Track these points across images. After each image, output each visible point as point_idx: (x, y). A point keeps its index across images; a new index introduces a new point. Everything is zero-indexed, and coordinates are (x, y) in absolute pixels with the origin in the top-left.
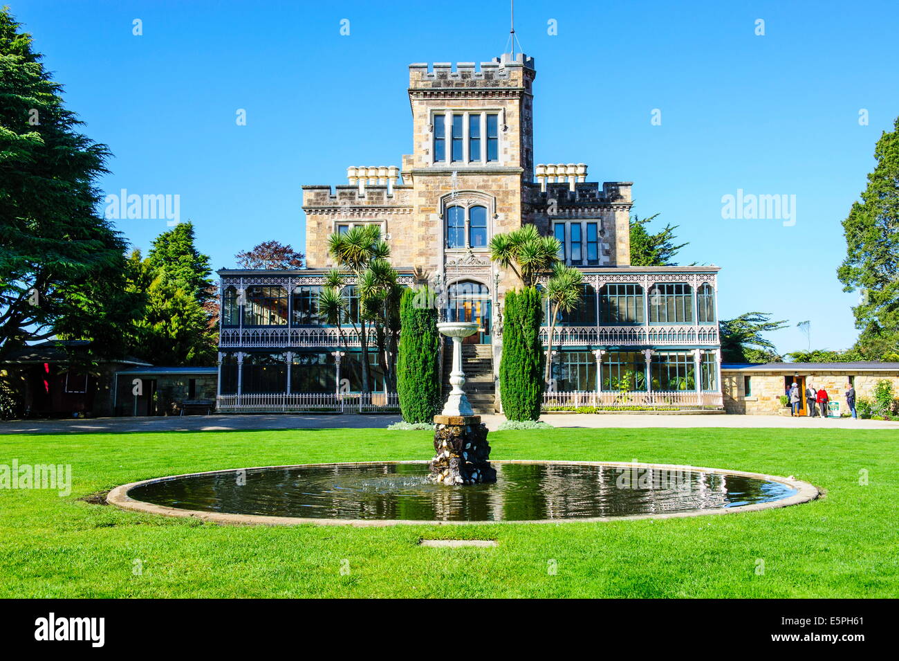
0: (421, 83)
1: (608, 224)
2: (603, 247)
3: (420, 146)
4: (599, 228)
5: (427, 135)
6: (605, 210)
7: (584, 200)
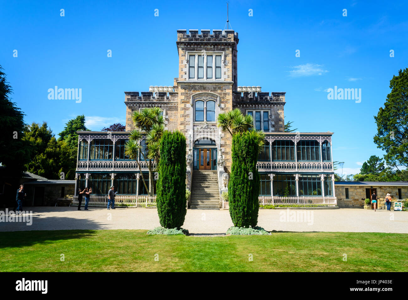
0: (183, 39)
1: (274, 112)
2: (271, 123)
3: (182, 70)
4: (269, 114)
5: (186, 65)
6: (272, 105)
7: (262, 100)
